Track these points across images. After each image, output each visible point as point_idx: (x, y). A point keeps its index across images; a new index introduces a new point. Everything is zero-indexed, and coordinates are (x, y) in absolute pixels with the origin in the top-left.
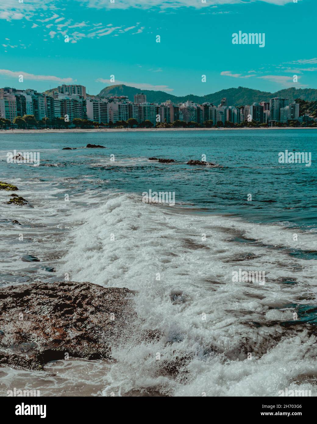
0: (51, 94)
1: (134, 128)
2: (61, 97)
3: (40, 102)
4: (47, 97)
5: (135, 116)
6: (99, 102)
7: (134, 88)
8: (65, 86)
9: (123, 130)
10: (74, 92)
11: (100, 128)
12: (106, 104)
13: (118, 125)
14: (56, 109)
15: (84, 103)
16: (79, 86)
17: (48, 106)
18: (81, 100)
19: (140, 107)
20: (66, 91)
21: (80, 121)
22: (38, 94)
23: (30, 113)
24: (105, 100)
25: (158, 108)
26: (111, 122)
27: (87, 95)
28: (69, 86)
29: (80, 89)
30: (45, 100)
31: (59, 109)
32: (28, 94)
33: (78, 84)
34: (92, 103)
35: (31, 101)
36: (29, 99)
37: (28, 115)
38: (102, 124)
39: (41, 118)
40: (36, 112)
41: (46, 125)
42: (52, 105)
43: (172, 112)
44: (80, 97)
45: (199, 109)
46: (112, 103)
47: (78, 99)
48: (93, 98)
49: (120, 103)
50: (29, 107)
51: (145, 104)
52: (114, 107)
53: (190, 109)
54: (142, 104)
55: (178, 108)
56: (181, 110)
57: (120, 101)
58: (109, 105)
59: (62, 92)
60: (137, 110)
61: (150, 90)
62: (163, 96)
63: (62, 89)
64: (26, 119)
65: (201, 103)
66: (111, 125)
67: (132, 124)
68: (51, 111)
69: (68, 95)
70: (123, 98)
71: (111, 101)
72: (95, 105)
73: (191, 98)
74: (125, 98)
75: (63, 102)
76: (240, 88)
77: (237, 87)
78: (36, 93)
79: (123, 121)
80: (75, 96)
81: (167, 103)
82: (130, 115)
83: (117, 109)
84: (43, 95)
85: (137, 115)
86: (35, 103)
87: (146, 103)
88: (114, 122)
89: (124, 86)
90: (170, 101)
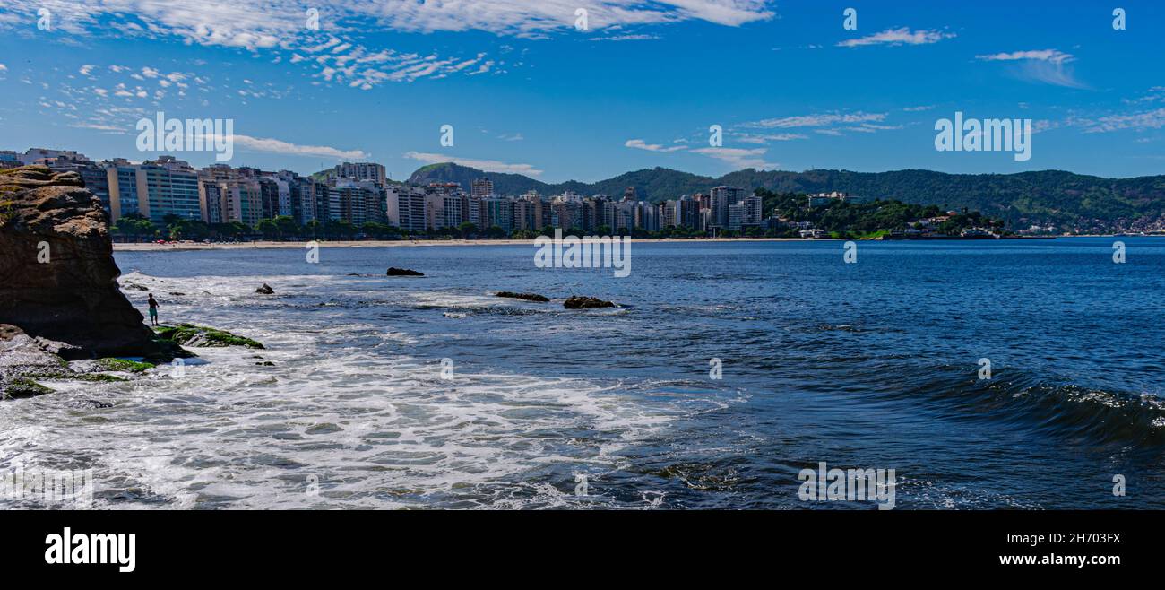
0: (323, 180)
1: (471, 238)
2: (342, 184)
3: (303, 193)
4: (317, 184)
5: (474, 217)
6: (409, 194)
7: (471, 169)
8: (349, 165)
9: (453, 242)
10: (366, 177)
11: (410, 239)
12: (421, 196)
13: (443, 233)
14: (332, 205)
15: (383, 195)
16: (374, 165)
17: (318, 199)
18: (377, 190)
19: (482, 203)
20: (351, 173)
21: (375, 227)
22: (301, 180)
23: (285, 212)
24: (419, 190)
25: (514, 203)
26: (430, 229)
27: (388, 180)
28: (355, 166)
29: (375, 170)
30: (313, 189)
31: (337, 205)
32: (282, 179)
33: (371, 162)
34: (397, 194)
35: (288, 191)
36: (284, 187)
37: (283, 216)
38: (414, 233)
39: (306, 222)
40: (296, 211)
41: (314, 235)
42: (325, 199)
43: (538, 211)
44: (376, 185)
45: (586, 206)
46: (433, 195)
47: (372, 188)
48: (399, 186)
49: (447, 196)
50: (284, 201)
51: (490, 196)
52: (436, 201)
53: (569, 206)
54: (485, 197)
55: (549, 204)
56: (555, 206)
57: (446, 191)
58: (428, 199)
59: (344, 176)
60: (477, 207)
61: (500, 172)
62: (523, 183)
63: (344, 170)
64: (280, 222)
65: (589, 196)
66: (431, 235)
67: (469, 233)
68: (323, 210)
69: (355, 180)
70: (452, 187)
71: (430, 191)
72: (403, 199)
73: (573, 187)
74: (457, 186)
75: (345, 193)
76: (658, 168)
77: (653, 169)
78: (295, 176)
79: (452, 228)
80: (366, 182)
81: (530, 196)
82: (465, 217)
83: (441, 205)
84: (308, 181)
85: (477, 215)
86: (295, 194)
87: (492, 195)
88: (435, 228)
89: (453, 165)
90: (534, 192)
